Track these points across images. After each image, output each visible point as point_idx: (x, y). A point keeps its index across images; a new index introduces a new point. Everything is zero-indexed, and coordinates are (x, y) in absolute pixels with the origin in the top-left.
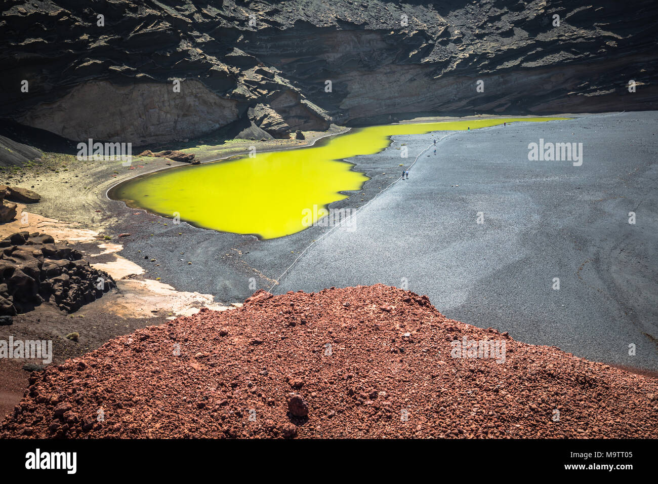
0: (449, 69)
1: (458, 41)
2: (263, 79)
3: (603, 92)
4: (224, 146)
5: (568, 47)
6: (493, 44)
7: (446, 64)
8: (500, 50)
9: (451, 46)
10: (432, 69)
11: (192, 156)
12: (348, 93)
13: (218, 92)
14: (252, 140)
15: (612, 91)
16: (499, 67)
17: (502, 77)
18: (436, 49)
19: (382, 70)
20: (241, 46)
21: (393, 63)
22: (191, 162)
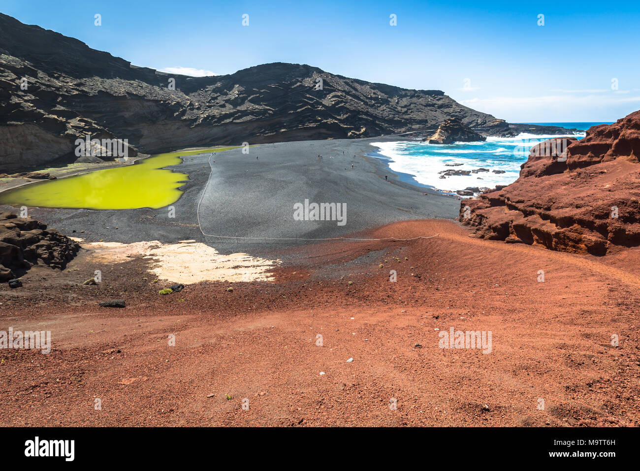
0: (197, 123)
1: (198, 109)
2: (85, 125)
3: (271, 134)
4: (68, 167)
5: (252, 113)
6: (217, 111)
7: (195, 120)
8: (221, 114)
9: (195, 111)
10: (188, 123)
11: (48, 174)
12: (142, 136)
13: (53, 133)
14: (89, 163)
15: (275, 133)
16: (223, 122)
17: (225, 127)
18: (188, 112)
19: (160, 123)
20: (61, 103)
21: (165, 119)
22: (47, 178)
